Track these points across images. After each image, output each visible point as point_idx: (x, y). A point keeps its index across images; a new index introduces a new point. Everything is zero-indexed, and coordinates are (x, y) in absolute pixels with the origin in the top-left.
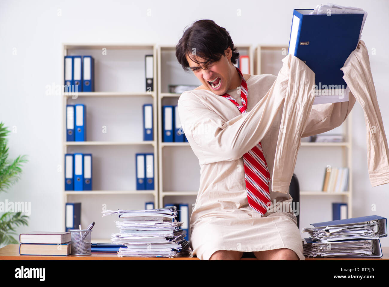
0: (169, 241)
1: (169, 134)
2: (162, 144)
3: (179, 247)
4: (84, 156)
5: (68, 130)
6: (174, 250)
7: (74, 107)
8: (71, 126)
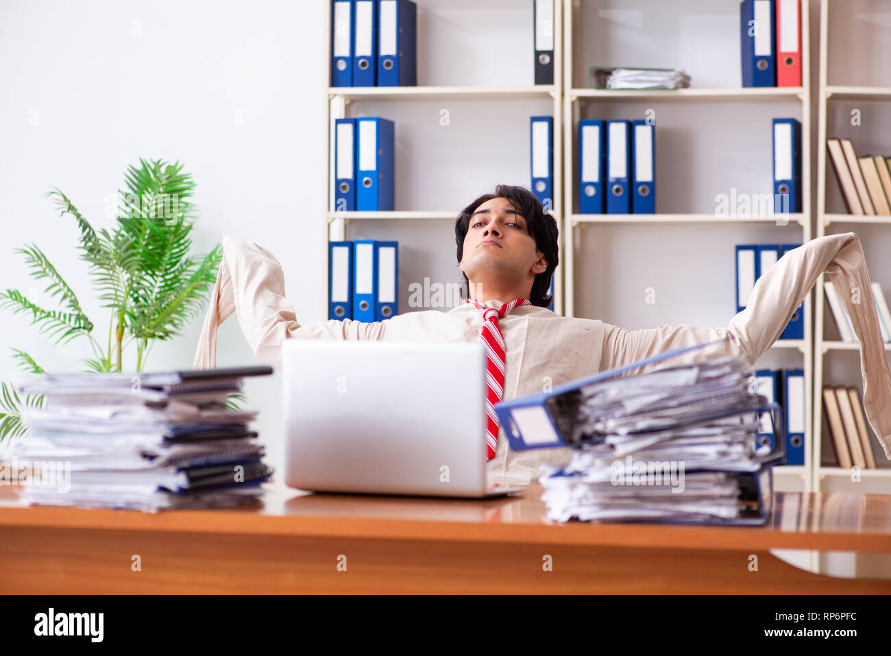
0: (145, 464)
1: (591, 191)
2: (572, 219)
3: (180, 481)
4: (377, 246)
5: (338, 182)
6: (163, 489)
7: (356, 124)
8: (346, 172)
